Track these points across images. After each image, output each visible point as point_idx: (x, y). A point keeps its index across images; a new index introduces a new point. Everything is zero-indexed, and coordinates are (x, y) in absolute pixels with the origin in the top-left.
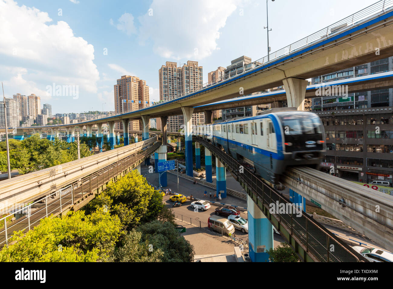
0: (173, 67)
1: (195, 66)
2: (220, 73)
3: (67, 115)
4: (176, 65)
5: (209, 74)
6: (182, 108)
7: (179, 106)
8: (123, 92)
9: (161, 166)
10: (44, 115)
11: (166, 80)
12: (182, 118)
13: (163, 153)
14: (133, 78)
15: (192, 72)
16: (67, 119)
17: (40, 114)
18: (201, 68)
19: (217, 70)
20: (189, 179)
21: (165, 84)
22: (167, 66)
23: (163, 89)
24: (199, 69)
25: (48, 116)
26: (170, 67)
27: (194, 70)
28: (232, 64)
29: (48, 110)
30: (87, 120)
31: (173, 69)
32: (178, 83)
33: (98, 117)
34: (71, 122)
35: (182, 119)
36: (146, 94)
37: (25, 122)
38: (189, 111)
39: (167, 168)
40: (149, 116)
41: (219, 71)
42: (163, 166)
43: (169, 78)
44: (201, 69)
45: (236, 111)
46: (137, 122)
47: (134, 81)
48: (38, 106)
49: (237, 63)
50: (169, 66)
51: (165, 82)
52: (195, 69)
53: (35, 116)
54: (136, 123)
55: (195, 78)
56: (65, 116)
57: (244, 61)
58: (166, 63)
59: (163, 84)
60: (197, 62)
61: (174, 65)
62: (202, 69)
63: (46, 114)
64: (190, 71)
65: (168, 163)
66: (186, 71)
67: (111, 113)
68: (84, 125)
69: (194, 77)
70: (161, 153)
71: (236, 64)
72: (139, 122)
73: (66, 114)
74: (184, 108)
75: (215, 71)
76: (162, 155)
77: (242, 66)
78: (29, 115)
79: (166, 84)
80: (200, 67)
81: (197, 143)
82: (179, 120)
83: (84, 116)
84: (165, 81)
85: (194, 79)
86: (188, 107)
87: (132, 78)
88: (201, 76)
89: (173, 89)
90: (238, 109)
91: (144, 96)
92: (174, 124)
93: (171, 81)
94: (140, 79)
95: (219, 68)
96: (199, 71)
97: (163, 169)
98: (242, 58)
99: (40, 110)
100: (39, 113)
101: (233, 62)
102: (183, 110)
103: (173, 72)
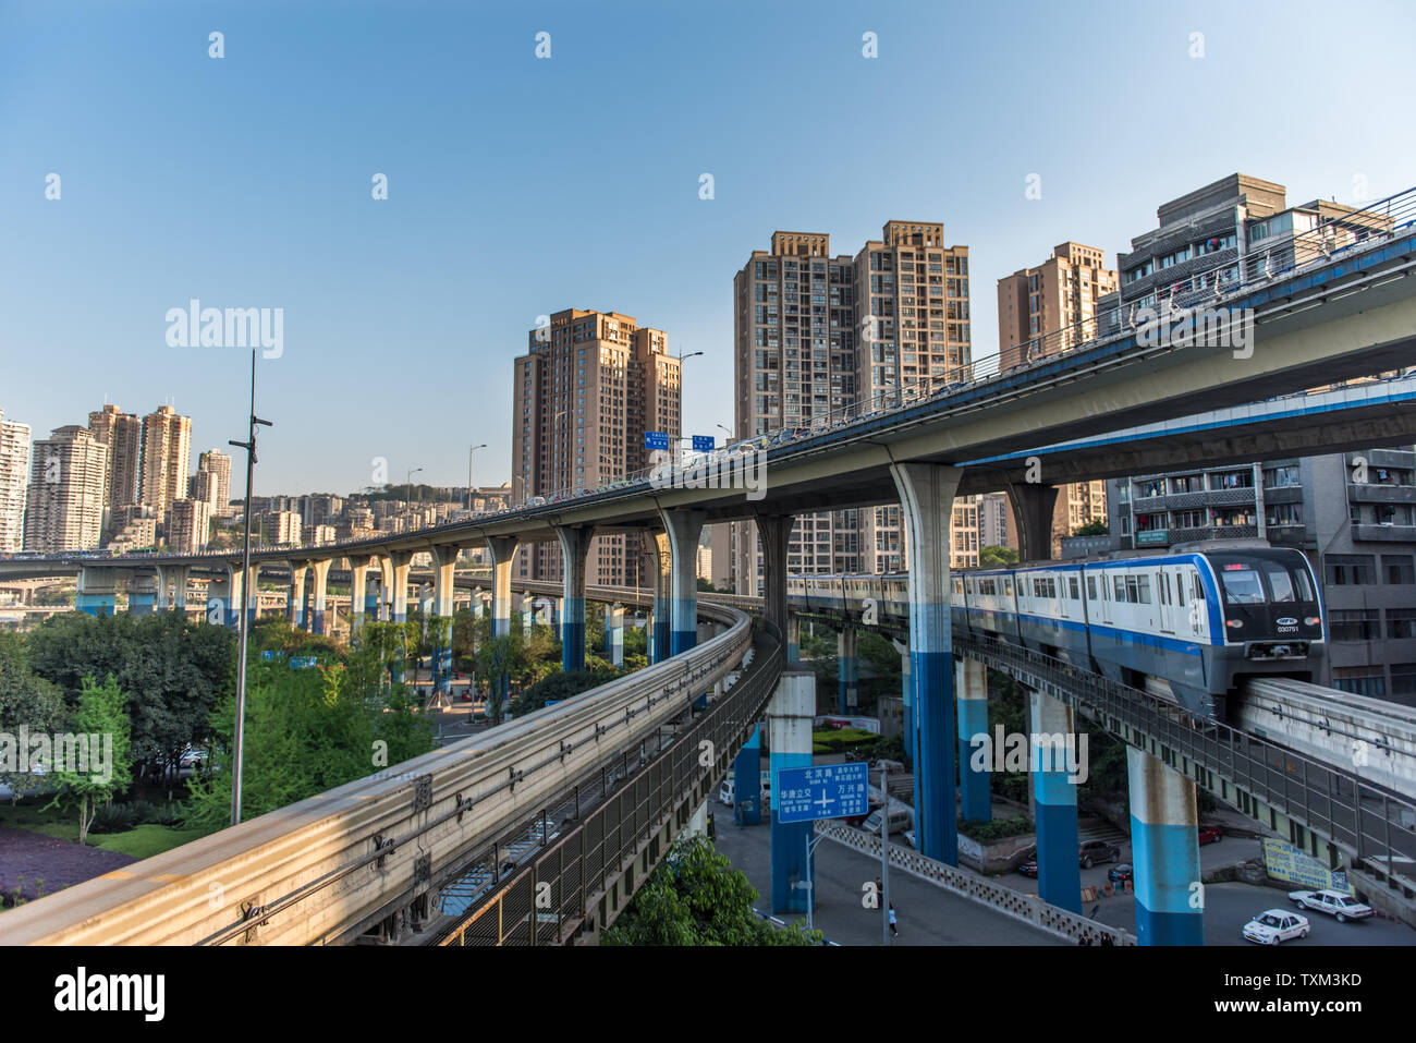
0: (807, 259)
1: (929, 244)
2: (1069, 275)
3: (292, 503)
4: (823, 248)
5: (1003, 284)
6: (893, 470)
7: (878, 459)
8: (553, 390)
9: (792, 793)
10: (197, 503)
11: (772, 324)
12: (853, 527)
13: (794, 717)
14: (607, 319)
15: (910, 279)
16: (292, 524)
17: (185, 497)
18: (958, 253)
19: (1052, 262)
20: (941, 883)
21: (765, 344)
22: (778, 253)
23: (756, 374)
24: (950, 261)
25: (212, 508)
26: (793, 259)
27: (921, 268)
28: (1162, 225)
29: (215, 477)
30: (377, 526)
31: (807, 267)
32: (831, 340)
33: (427, 512)
34: (307, 535)
35: (850, 531)
36: (663, 398)
37: (121, 532)
38: (935, 484)
39: (824, 802)
40: (701, 509)
41: (1062, 263)
42: (808, 792)
43: (785, 313)
44: (958, 262)
45: (1201, 487)
46: (614, 541)
47: (613, 337)
48: (180, 461)
49: (1199, 216)
50: (787, 252)
51: (765, 336)
52: (927, 262)
53: (163, 505)
54: (611, 546)
55: (928, 307)
56: (283, 507)
57: (1244, 204)
58: (773, 238)
59: (756, 345)
60: (939, 227)
61: (814, 248)
62: (965, 259)
63: (204, 498)
64: (900, 272)
65: (834, 774)
66: (879, 273)
67: (486, 494)
68: (374, 554)
69: (923, 303)
70: (786, 717)
71: (1192, 221)
72: (624, 542)
73: (289, 496)
74: (909, 471)
75: (1039, 269)
76: (790, 729)
77: (1233, 232)
78: (140, 502)
79: (773, 344)
80: (952, 250)
81: (968, 666)
82: (838, 536)
83: (362, 511)
84: (765, 331)
85: (923, 313)
86: (928, 467)
87: (600, 318)
88: (962, 299)
89: (809, 369)
90: (1211, 475)
91: (658, 406)
92: (811, 559)
93: (795, 330)
94: (639, 326)
95: (1062, 251)
96: (946, 274)
97: (806, 808)
98: (1229, 188)
99: (186, 480)
100: (181, 493)
101: (1167, 213)
102: (902, 479)
103: (807, 281)
